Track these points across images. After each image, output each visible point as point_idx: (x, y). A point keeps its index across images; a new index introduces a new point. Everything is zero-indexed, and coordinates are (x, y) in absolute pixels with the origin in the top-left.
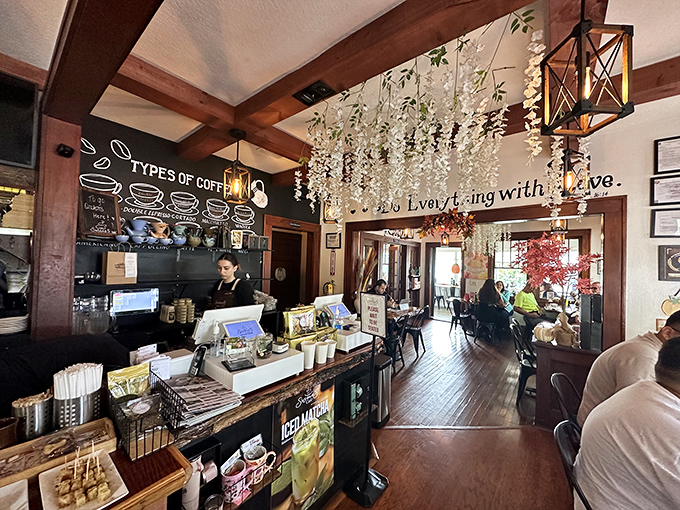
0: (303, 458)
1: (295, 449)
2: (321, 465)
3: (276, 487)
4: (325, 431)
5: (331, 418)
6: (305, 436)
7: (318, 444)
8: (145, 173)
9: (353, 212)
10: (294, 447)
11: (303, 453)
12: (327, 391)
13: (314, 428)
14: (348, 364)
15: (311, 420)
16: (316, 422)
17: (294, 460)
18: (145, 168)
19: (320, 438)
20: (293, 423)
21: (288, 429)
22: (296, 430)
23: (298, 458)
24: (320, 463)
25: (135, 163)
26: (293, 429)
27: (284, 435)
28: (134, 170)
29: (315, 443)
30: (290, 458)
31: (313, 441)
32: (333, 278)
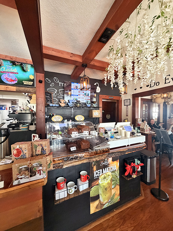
0: (104, 186)
1: (100, 182)
2: (113, 192)
3: (92, 194)
4: (115, 178)
5: (117, 173)
6: (105, 178)
7: (111, 182)
8: (62, 86)
9: (135, 89)
10: (100, 181)
11: (104, 184)
12: (115, 162)
13: (109, 175)
14: (125, 152)
15: (107, 172)
16: (110, 173)
17: (100, 186)
18: (62, 84)
19: (112, 180)
20: (99, 172)
21: (97, 173)
22: (100, 175)
23: (102, 186)
24: (113, 190)
25: (60, 83)
26: (99, 174)
27: (95, 175)
28: (60, 85)
29: (110, 182)
30: (98, 185)
31: (109, 181)
32: (127, 117)
